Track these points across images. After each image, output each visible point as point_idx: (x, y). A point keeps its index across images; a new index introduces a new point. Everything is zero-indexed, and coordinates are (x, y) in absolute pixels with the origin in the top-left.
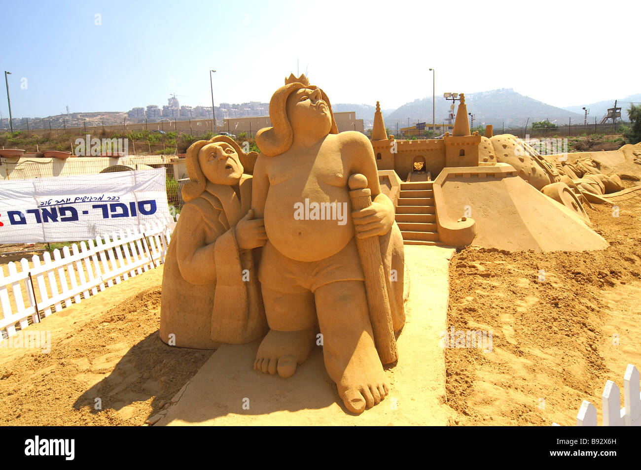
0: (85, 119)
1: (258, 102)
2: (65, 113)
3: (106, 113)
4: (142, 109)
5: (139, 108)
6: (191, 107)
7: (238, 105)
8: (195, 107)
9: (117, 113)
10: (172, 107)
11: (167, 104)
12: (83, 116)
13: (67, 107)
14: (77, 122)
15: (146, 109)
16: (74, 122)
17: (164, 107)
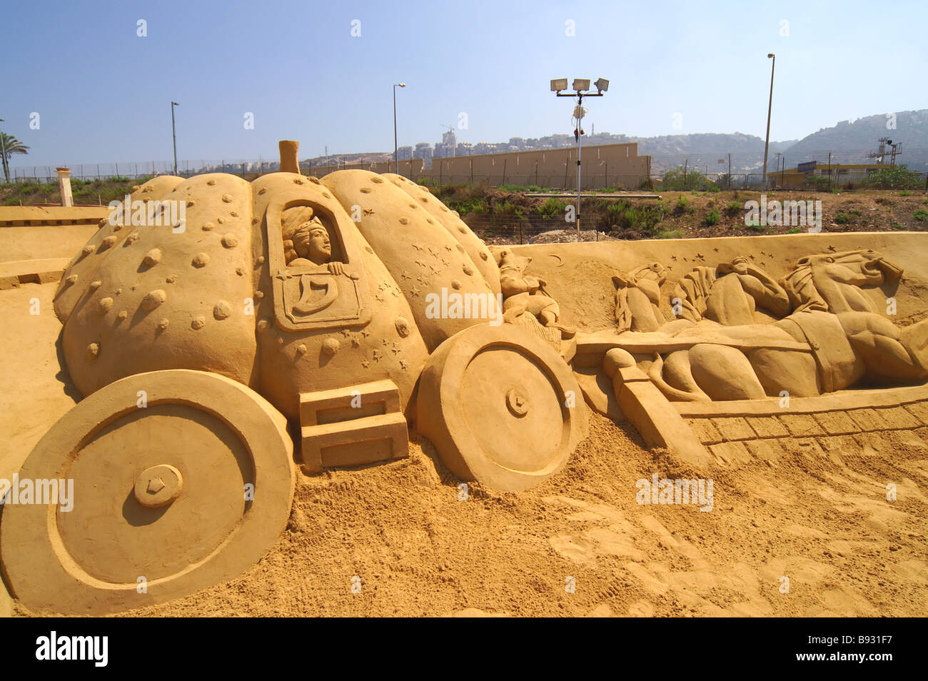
1: (564, 135)
2: (323, 155)
3: (368, 155)
4: (410, 148)
5: (407, 148)
6: (471, 145)
7: (535, 140)
8: (476, 144)
9: (381, 154)
10: (446, 144)
11: (440, 141)
15: (414, 149)
17: (437, 145)
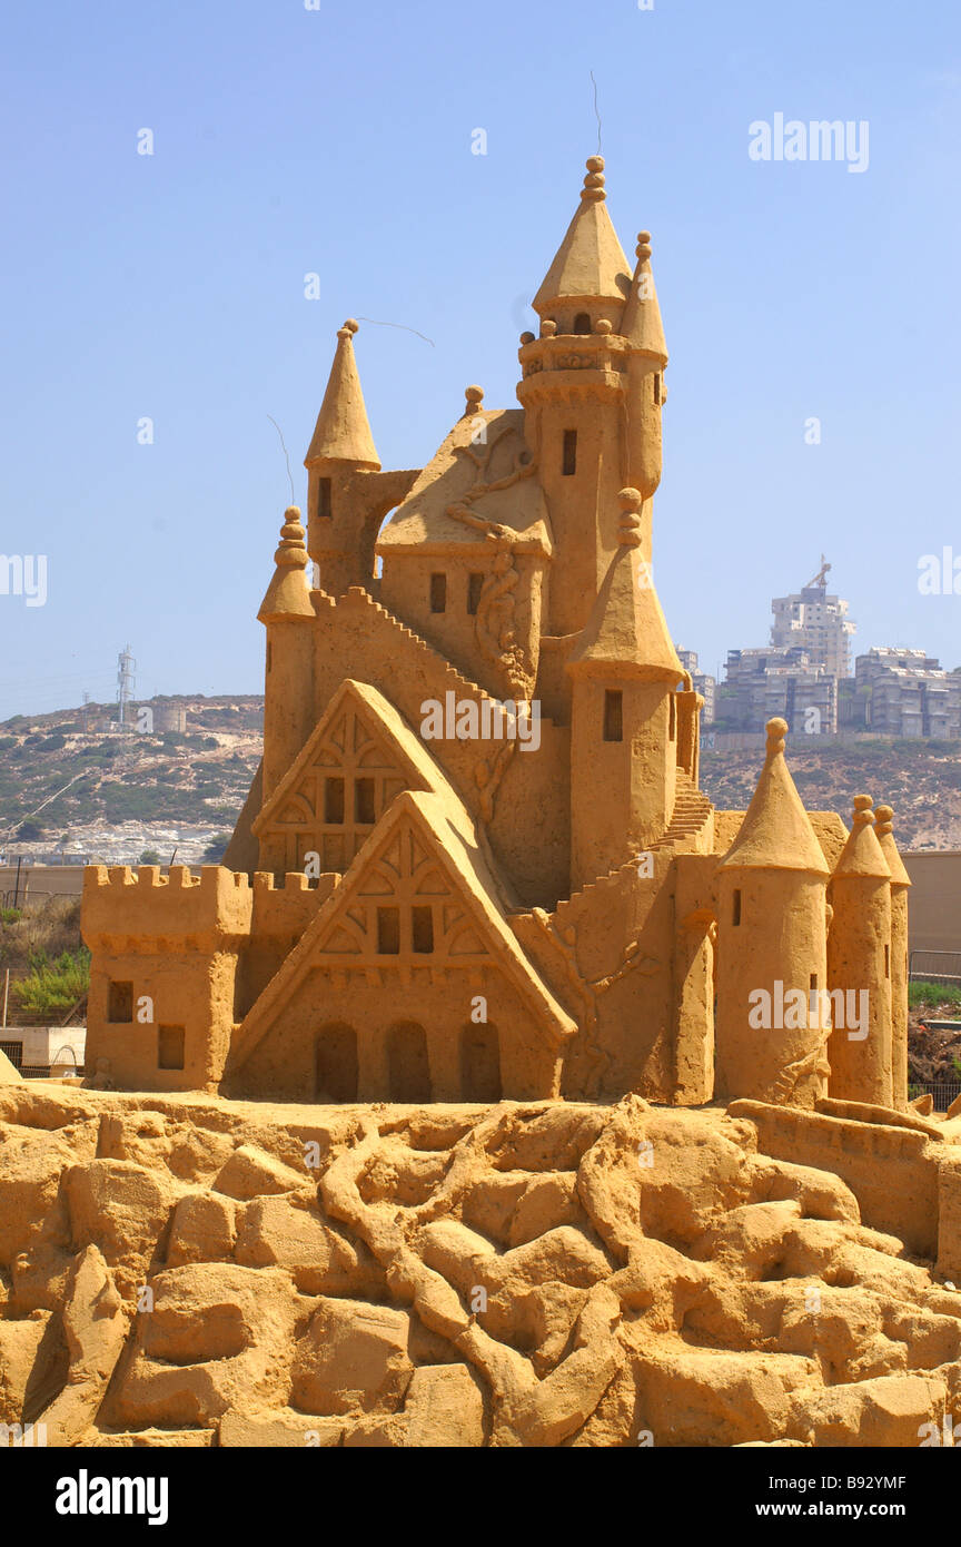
0: (212, 744)
10: (791, 659)
12: (208, 720)
13: (123, 660)
14: (162, 759)
16: (147, 761)
17: (735, 659)
